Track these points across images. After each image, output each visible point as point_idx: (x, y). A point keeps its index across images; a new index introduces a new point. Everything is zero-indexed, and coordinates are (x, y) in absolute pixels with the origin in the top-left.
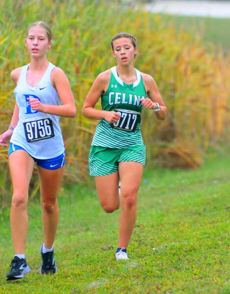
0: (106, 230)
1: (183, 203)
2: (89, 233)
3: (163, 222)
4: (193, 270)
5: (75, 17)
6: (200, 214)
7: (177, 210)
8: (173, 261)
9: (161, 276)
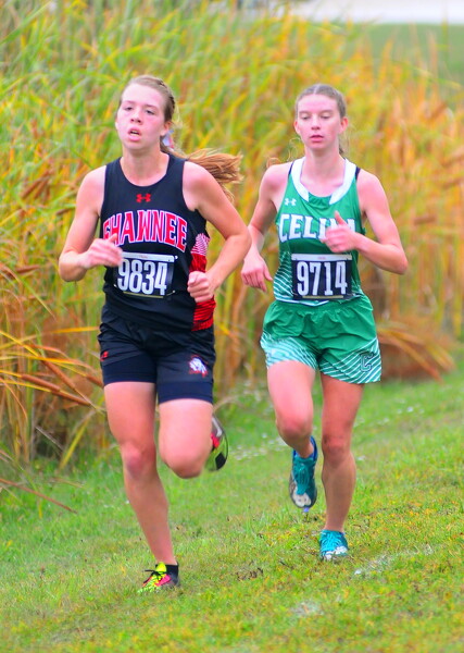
0: (241, 532)
1: (414, 460)
2: (204, 541)
3: (372, 507)
4: (451, 616)
5: (141, 41)
6: (455, 483)
7: (402, 477)
8: (404, 596)
9: (379, 633)
